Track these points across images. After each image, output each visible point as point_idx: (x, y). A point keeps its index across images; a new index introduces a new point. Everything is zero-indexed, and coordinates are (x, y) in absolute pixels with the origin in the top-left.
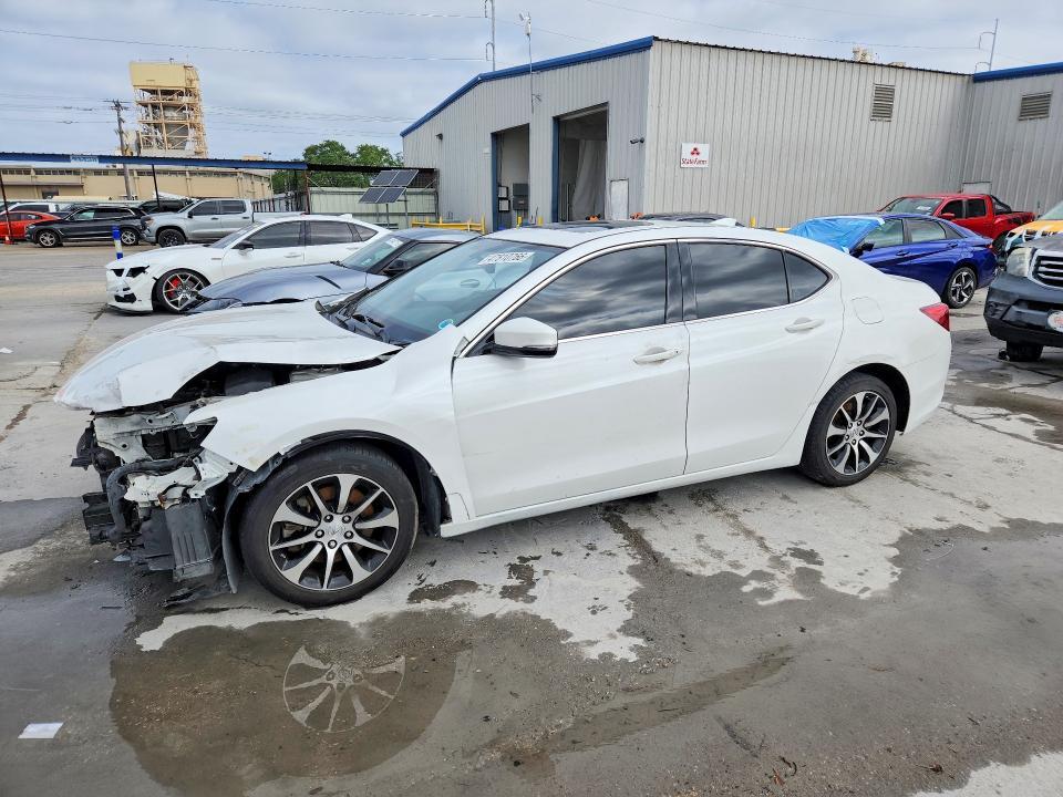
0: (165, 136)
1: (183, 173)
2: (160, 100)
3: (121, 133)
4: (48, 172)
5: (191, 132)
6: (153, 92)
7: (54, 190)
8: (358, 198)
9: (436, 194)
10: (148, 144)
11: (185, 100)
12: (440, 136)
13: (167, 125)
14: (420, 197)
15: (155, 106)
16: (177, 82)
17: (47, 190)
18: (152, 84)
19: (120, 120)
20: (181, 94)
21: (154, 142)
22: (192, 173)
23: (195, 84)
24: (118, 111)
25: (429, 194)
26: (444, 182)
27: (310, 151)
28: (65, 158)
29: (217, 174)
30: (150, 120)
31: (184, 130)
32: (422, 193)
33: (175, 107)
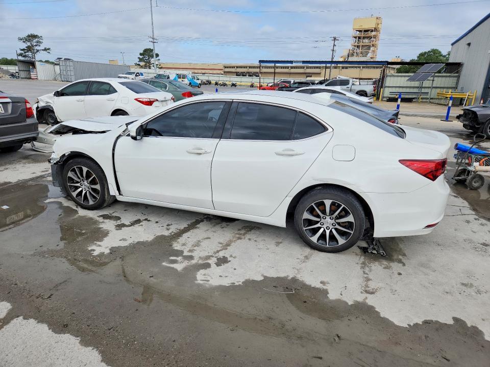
0: (360, 50)
1: (360, 67)
2: (363, 35)
3: (333, 50)
4: (311, 68)
5: (372, 49)
6: (360, 31)
7: (310, 75)
8: (407, 78)
9: (459, 77)
10: (352, 55)
11: (373, 33)
12: (469, 44)
13: (362, 46)
14: (448, 79)
15: (359, 38)
16: (371, 26)
17: (308, 75)
18: (361, 27)
19: (334, 45)
20: (372, 31)
21: (355, 54)
22: (363, 67)
23: (380, 26)
24: (335, 41)
25: (454, 77)
26: (464, 71)
27: (422, 55)
28: (291, 62)
29: (374, 67)
30: (356, 44)
31: (369, 47)
32: (449, 76)
33: (367, 37)
